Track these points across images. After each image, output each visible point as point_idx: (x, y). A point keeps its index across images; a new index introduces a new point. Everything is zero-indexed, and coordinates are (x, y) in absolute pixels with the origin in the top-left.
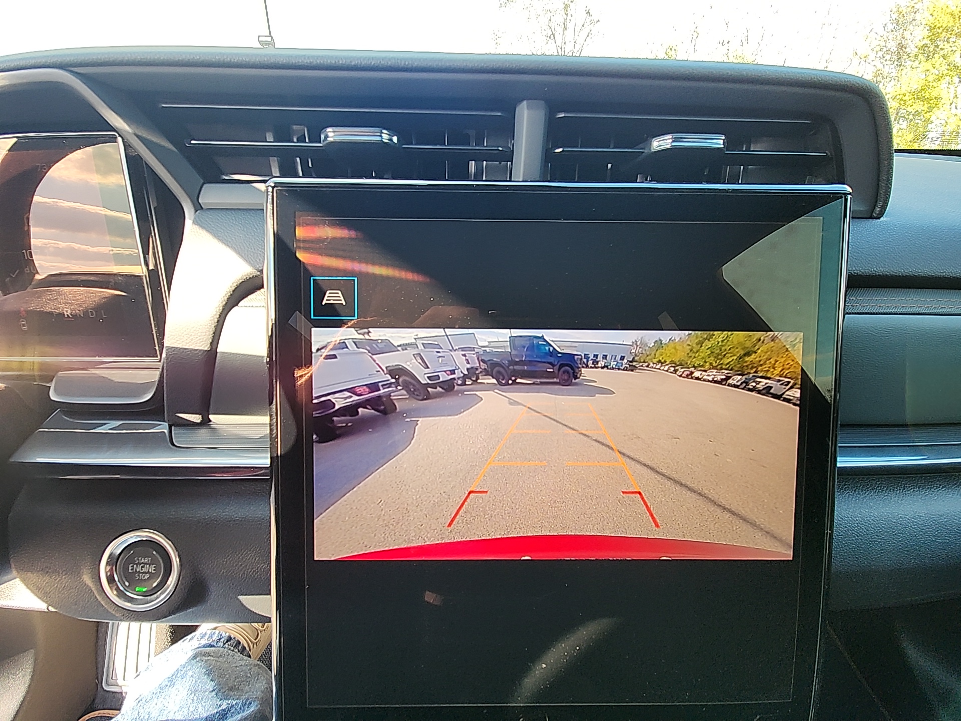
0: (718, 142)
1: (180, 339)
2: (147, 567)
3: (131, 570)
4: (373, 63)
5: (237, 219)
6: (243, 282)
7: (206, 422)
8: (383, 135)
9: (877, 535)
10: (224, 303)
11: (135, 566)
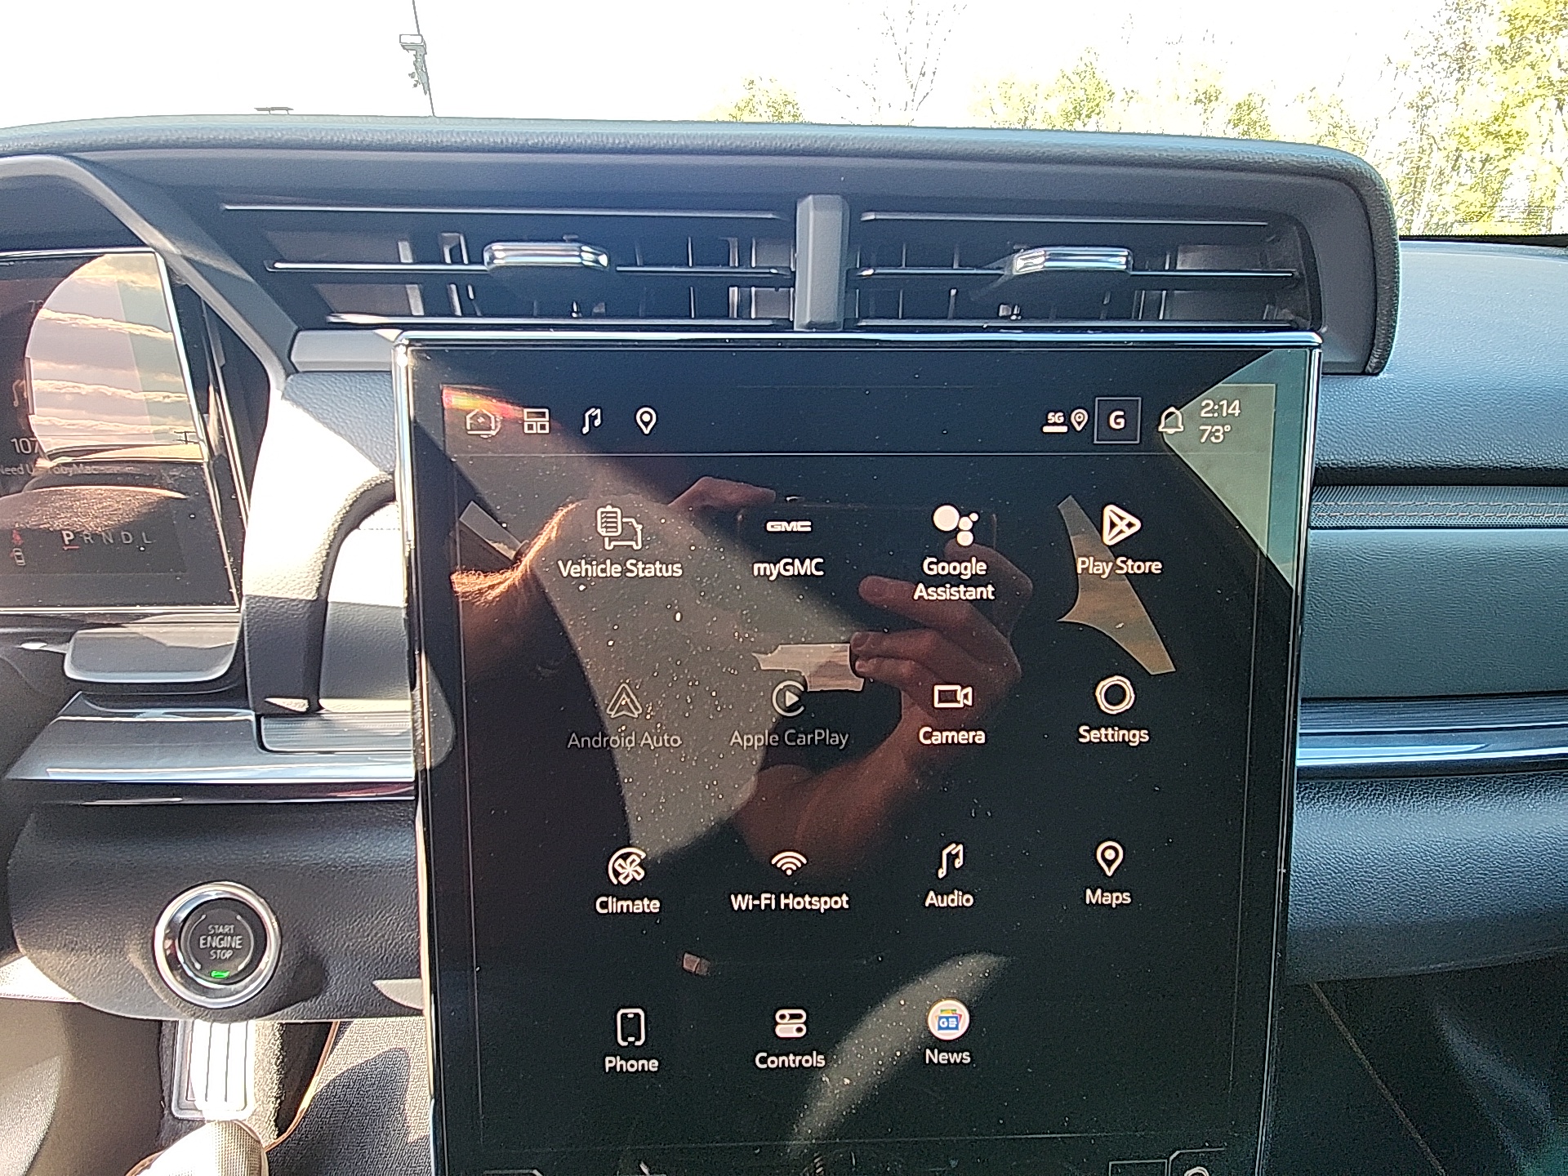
0: (1117, 260)
1: (268, 583)
2: (226, 940)
3: (204, 944)
4: (562, 142)
5: (353, 388)
6: (365, 491)
7: (314, 711)
8: (583, 254)
9: (1366, 872)
10: (336, 525)
11: (209, 938)
